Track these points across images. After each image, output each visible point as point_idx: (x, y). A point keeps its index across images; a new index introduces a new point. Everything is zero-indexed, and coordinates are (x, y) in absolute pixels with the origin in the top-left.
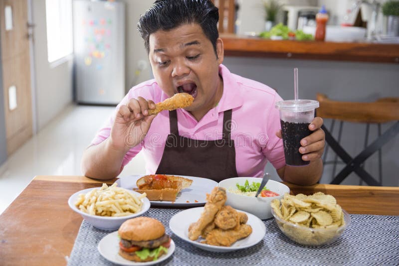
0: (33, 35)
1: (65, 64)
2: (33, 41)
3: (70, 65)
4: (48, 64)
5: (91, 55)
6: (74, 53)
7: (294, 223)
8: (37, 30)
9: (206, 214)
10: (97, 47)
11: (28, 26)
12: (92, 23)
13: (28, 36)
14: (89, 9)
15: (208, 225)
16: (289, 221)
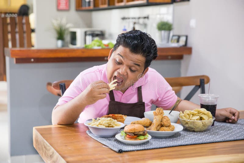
7: (195, 120)
15: (158, 126)
16: (191, 120)
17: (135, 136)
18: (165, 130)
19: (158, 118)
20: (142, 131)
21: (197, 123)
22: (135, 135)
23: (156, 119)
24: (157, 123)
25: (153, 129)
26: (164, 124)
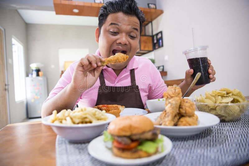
0: (8, 89)
1: (22, 102)
2: (8, 91)
3: (25, 103)
4: (15, 102)
5: (34, 98)
6: (26, 98)
7: (228, 103)
8: (10, 87)
9: (172, 106)
10: (36, 95)
11: (6, 85)
12: (34, 86)
13: (6, 90)
14: (32, 80)
15: (175, 116)
16: (221, 103)
17: (134, 145)
18: (190, 123)
19: (174, 102)
20: (150, 131)
21: (232, 108)
22: (133, 141)
23: (169, 105)
24: (173, 112)
25: (167, 123)
26: (186, 113)
